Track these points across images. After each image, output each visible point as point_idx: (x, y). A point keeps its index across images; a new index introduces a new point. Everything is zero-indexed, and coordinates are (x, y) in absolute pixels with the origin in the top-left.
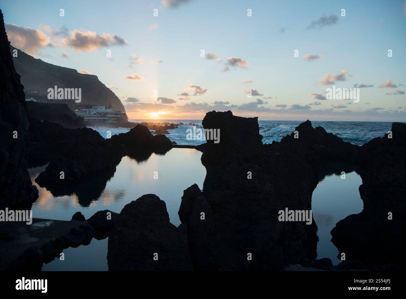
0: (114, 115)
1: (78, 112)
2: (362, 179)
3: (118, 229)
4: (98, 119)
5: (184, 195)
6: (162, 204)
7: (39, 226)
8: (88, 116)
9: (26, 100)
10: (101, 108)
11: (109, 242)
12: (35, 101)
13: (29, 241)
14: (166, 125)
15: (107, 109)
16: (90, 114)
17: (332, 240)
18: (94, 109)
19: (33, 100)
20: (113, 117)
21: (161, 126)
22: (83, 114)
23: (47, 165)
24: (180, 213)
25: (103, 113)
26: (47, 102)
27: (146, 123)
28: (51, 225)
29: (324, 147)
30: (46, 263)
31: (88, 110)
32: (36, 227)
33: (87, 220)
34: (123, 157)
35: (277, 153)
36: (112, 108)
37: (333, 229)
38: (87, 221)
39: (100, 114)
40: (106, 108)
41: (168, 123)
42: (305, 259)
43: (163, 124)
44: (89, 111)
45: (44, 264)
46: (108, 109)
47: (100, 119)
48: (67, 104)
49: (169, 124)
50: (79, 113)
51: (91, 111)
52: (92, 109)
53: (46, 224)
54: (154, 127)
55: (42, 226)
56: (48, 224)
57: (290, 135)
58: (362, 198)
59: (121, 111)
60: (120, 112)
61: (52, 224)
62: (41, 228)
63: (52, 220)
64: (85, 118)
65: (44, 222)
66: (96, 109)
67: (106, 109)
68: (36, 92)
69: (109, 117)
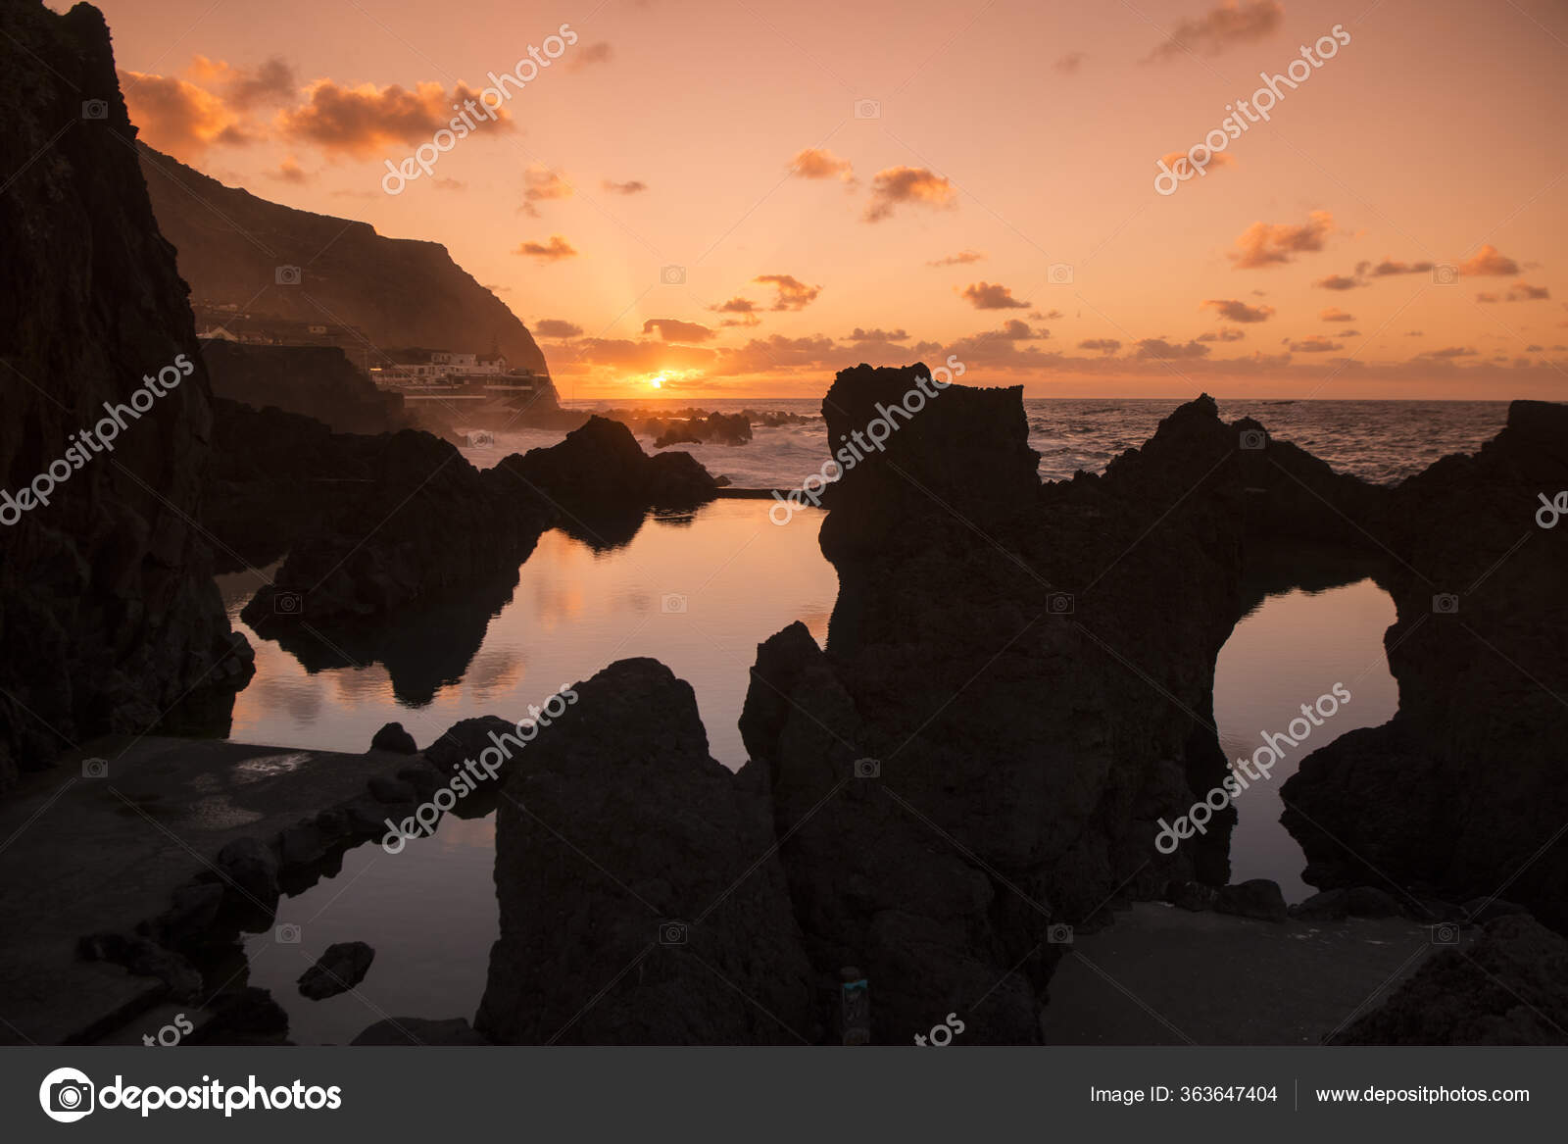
0: (507, 384)
1: (382, 376)
2: (1397, 604)
3: (530, 777)
4: (452, 400)
5: (757, 663)
6: (682, 695)
7: (261, 769)
8: (416, 390)
9: (200, 336)
10: (462, 362)
11: (500, 824)
12: (230, 337)
13: (229, 821)
14: (693, 418)
15: (483, 363)
16: (425, 381)
17: (1285, 820)
18: (436, 364)
19: (223, 335)
20: (506, 393)
21: (675, 423)
22: (400, 382)
23: (280, 564)
24: (743, 724)
25: (468, 377)
26: (271, 341)
27: (621, 412)
28: (301, 769)
29: (1263, 491)
30: (291, 895)
31: (416, 368)
32: (252, 773)
33: (423, 751)
34: (543, 533)
35: (1090, 514)
36: (501, 360)
37: (1289, 779)
38: (422, 755)
39: (459, 380)
40: (480, 360)
41: (701, 412)
42: (1188, 884)
43: (682, 413)
44: (421, 371)
45: (283, 898)
46: (487, 363)
47: (457, 400)
48: (343, 347)
49: (705, 414)
50: (386, 379)
51: (426, 371)
52: (432, 365)
53: (284, 763)
54: (651, 425)
55: (273, 771)
56: (291, 763)
57: (1139, 449)
58: (1394, 672)
59: (534, 372)
60: (528, 373)
61: (305, 764)
62: (268, 779)
63: (303, 751)
64: (406, 397)
65: (275, 758)
66: (445, 364)
67: (480, 365)
68: (232, 306)
69: (490, 391)
